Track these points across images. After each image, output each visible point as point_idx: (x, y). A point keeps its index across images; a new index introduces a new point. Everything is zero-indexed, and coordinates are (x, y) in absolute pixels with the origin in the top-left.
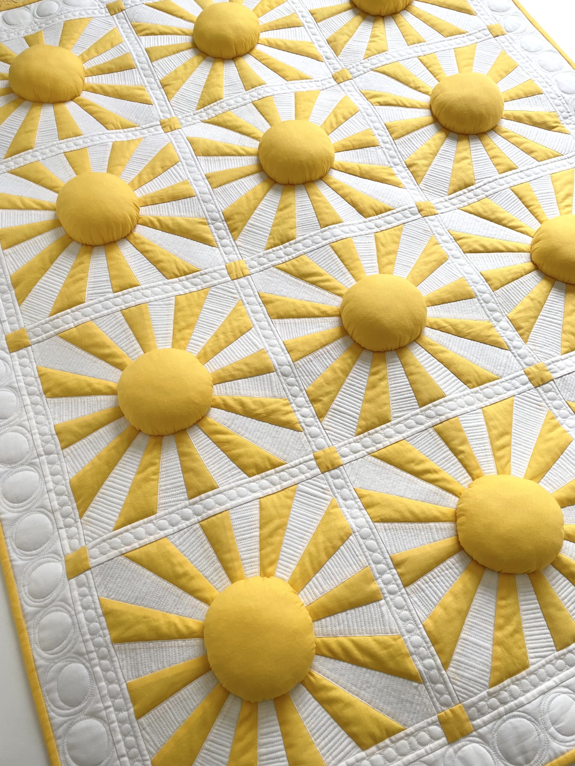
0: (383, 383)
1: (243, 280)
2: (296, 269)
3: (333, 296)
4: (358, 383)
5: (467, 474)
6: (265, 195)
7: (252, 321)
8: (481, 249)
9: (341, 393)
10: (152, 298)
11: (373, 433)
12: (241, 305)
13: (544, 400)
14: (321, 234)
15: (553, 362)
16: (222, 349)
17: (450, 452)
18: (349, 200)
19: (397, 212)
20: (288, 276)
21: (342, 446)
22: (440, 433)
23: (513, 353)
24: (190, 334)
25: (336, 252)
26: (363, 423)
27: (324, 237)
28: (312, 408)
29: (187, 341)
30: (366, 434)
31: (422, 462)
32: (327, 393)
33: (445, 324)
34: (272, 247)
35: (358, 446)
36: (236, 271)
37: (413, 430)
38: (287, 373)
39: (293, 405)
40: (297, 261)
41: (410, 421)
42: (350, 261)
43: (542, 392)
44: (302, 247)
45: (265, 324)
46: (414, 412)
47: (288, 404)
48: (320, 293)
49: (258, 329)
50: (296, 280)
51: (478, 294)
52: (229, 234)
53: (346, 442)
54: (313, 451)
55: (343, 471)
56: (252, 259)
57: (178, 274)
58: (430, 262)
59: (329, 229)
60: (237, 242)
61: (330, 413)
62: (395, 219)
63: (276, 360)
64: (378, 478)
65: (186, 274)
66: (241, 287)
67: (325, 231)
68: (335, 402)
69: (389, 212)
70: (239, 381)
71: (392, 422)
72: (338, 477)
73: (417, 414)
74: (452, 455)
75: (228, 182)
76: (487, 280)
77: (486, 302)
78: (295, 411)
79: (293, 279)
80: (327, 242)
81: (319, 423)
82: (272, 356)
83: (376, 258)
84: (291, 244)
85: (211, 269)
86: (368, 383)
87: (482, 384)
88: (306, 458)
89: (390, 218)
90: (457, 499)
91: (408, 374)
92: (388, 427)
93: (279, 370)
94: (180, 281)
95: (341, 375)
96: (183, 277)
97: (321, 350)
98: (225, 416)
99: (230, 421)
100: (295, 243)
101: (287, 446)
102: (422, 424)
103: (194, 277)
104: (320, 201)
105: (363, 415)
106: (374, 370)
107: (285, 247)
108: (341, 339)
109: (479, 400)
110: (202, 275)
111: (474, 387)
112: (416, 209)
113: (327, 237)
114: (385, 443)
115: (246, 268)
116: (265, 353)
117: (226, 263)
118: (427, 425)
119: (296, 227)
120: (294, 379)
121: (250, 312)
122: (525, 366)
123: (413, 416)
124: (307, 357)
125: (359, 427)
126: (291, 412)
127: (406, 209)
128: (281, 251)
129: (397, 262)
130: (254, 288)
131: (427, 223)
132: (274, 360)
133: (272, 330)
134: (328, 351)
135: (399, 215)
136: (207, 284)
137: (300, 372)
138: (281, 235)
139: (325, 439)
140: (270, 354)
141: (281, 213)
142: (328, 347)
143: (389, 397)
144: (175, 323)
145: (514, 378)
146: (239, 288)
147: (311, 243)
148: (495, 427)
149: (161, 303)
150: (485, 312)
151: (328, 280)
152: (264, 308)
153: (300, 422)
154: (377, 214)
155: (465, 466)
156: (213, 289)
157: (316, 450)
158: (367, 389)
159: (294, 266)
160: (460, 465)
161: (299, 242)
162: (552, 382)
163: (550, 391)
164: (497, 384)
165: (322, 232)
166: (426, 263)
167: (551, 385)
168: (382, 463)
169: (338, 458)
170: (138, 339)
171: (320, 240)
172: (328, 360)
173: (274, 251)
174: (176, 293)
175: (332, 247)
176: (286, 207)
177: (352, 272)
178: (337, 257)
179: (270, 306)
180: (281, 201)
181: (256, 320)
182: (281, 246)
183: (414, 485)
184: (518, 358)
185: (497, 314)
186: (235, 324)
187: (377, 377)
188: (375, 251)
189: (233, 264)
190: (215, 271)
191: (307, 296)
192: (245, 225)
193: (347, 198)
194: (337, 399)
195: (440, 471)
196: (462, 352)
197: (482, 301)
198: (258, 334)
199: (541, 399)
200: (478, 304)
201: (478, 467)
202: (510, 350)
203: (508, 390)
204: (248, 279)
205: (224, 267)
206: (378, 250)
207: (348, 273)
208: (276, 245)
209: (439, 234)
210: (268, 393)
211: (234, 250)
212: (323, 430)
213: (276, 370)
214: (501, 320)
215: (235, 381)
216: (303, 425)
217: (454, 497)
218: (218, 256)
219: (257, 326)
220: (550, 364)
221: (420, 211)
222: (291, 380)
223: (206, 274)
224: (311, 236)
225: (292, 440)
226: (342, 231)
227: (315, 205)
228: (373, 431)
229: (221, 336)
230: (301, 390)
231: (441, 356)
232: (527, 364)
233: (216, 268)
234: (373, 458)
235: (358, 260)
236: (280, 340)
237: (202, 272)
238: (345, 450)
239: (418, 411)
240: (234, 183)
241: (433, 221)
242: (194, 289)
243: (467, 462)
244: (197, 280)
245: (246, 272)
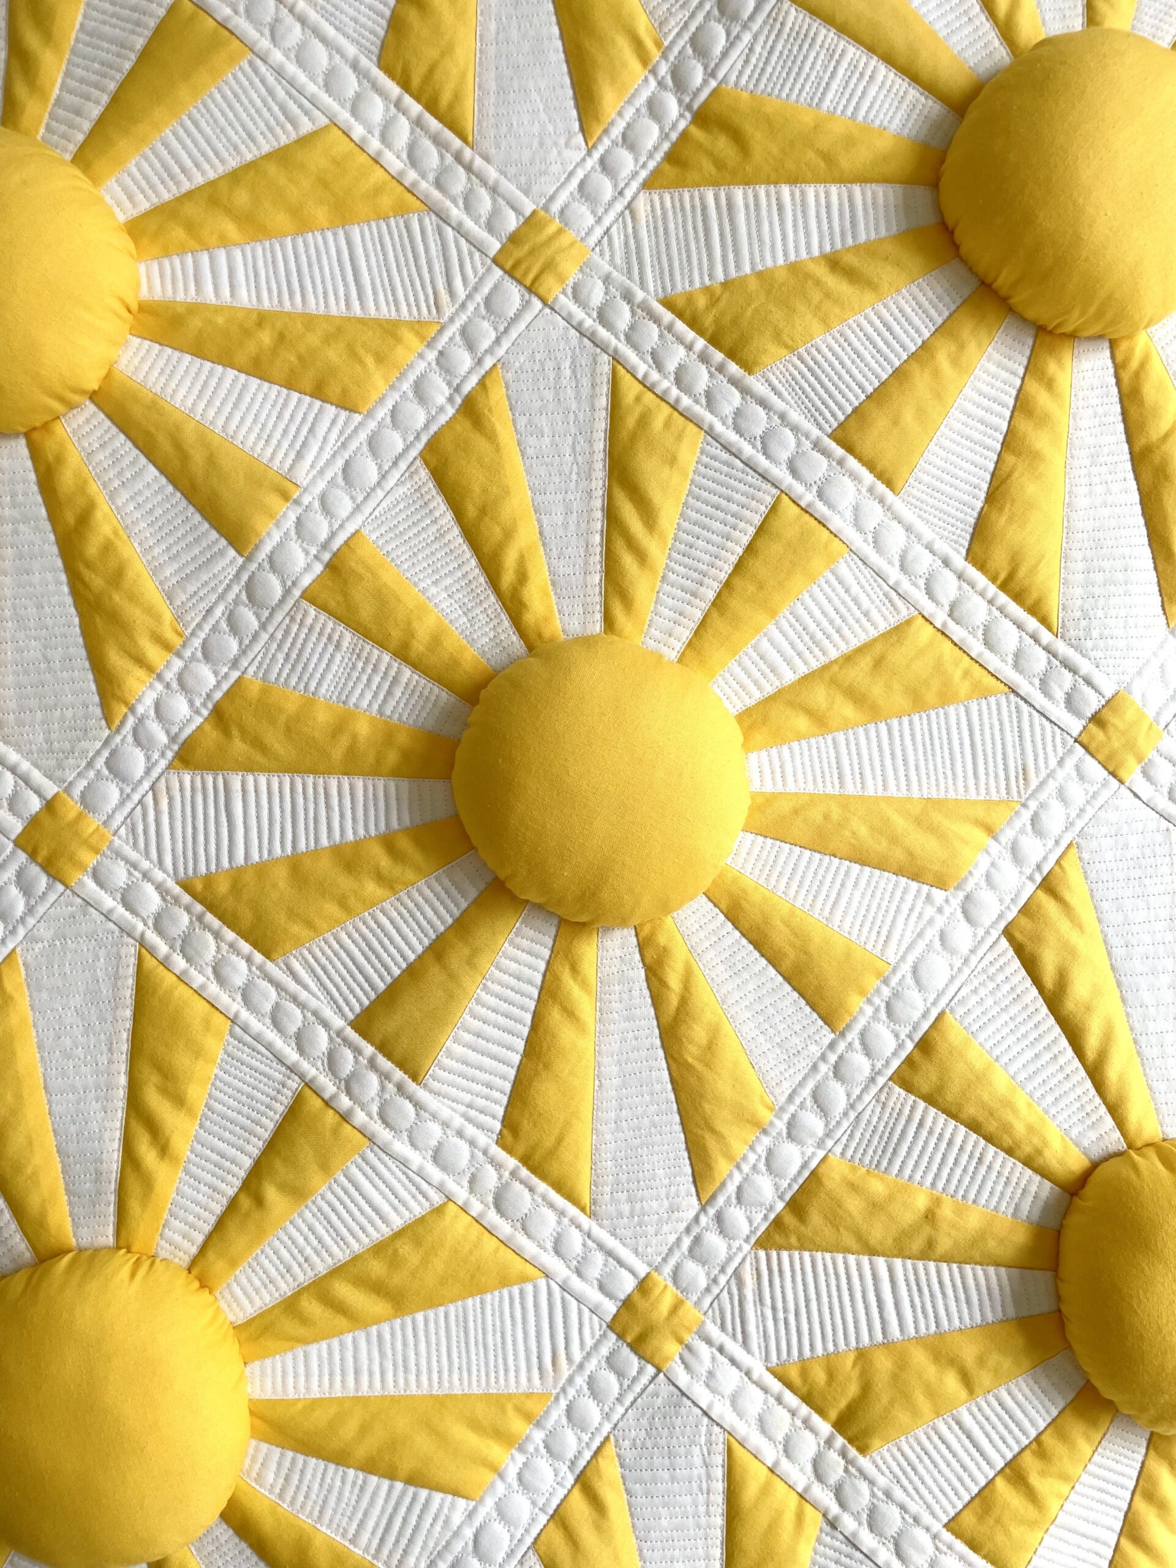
0: (371, 888)
1: (514, 294)
2: (634, 437)
3: (596, 600)
4: (342, 816)
5: (200, 1238)
6: (863, 179)
7: (382, 400)
8: (1049, 978)
9: (287, 780)
10: (277, 56)
11: (207, 927)
12: (422, 338)
13: (581, 1366)
14: (807, 445)
15: (721, 1349)
16: (225, 359)
17: (248, 1163)
18: (1005, 468)
19: (1047, 649)
20: (602, 424)
21: (127, 861)
22: (294, 1112)
23: (696, 1219)
24: (225, 243)
25: (761, 530)
26: (223, 887)
27: (800, 464)
28: (199, 720)
29: (192, 244)
30: (199, 908)
31: (179, 1100)
32: (258, 743)
33: (674, 981)
34: (680, 315)
35: (153, 901)
36: (531, 252)
37: (272, 1035)
38: (259, 594)
39: (178, 664)
40: (668, 424)
41: (298, 1012)
42: (751, 589)
43: (604, 1351)
44: (728, 410)
45: (395, 441)
46: (328, 1013)
47: (167, 647)
48: (588, 554)
49: (363, 436)
50: (599, 456)
51: (853, 1036)
52: (659, 156)
53: (145, 865)
54: (68, 790)
55: (52, 898)
56: (607, 280)
57: (416, 81)
58: (894, 840)
59: (841, 462)
60: (642, 199)
61: (210, 779)
62: (1018, 656)
63: (280, 545)
64: (77, 1000)
65: (431, 107)
66: (488, 301)
67: (825, 453)
68: (250, 779)
69: (1032, 623)
70: (152, 471)
71: (270, 966)
72: (26, 890)
73: (326, 1025)
74: (242, 1174)
75: (843, 29)
76: (925, 1045)
77: (837, 1072)
78: (159, 677)
79: (600, 445)
80: (787, 479)
81: (163, 763)
82: (290, 522)
83: (815, 665)
84: (721, 369)
85: (492, 174)
86: (357, 843)
87: (534, 1170)
88: (37, 776)
89: (1009, 637)
90: (111, 1241)
91: (437, 950)
92: (249, 960)
93: (253, 566)
94: (398, 104)
95: (337, 754)
96: (416, 108)
97: (386, 658)
98: (20, 488)
99: (15, 513)
100: (734, 382)
101: (46, 709)
102: (301, 1050)
103: (436, 140)
104: (936, 374)
105: (249, 878)
106: (405, 844)
107: (704, 358)
108: (453, 699)
109: (473, 1181)
110: (458, 157)
111: (510, 1151)
112: (1092, 703)
113: (804, 471)
114: (193, 972)
115: (561, 279)
116: (285, 496)
117: (546, 208)
118: (305, 1065)
119: (792, 350)
120: (255, 624)
121: (412, 377)
122: (668, 1269)
123: (315, 1013)
124: (341, 628)
125: (208, 880)
126: (150, 669)
127: (1074, 670)
128: (681, 351)
129: (841, 737)
130: (506, 344)
131: (1061, 762)
132: (276, 537)
133: (383, 477)
134: (395, 680)
135: (1039, 660)
136: (436, 194)
137: (287, 632)
138: (735, 321)
139: (122, 803)
140: (292, 517)
141: (822, 272)
142: (407, 672)
143: (338, 922)
144: (234, 177)
145: (609, 1253)
146: (479, 298)
147: (759, 432)
148: (395, 1262)
149: (281, 94)
150: (801, 1084)
151: (641, 557)
152: (450, 411)
153: (132, 709)
154: (1004, 587)
155: (220, 1224)
156: (430, 221)
157: (77, 792)
158: (337, 851)
159: (644, 421)
160: (218, 1209)
161: (745, 391)
162: (650, 1370)
163: (620, 1374)
164: (562, 1213)
165: (816, 445)
166: (883, 829)
167: (641, 1371)
168: (128, 993)
169: (83, 867)
170: (115, 99)
171: (784, 456)
172: (369, 696)
173: (670, 328)
174: (344, 116)
175: (774, 509)
176: (851, 275)
177: (715, 615)
178: (745, 540)
179: (464, 426)
180: (869, 250)
181: (394, 412)
182: (700, 343)
183: (95, 1106)
184: (687, 1242)
185: (813, 1122)
186: (334, 355)
187: (385, 862)
188: (844, 648)
189: (551, 229)
190: (494, 190)
191: (559, 519)
192: (715, 184)
193: (1010, 459)
194: (263, 779)
195: (174, 1160)
196: (611, 1069)
197: (833, 1058)
198: (344, 445)
199: (577, 1356)
200: (815, 1050)
201: (233, 1263)
202: (703, 1209)
203: (557, 1252)
204: (526, 305)
205: (529, 208)
206: (848, 659)
207: (705, 606)
208: (693, 323)
209: (1035, 820)
210: (168, 572)
211: (610, 204)
212: (146, 785)
213: (249, 559)
214: (801, 1143)
215: (143, 460)
216: (131, 721)
217: (110, 1230)
218: (555, 168)
219: (372, 425)
220: (709, 1342)
221: (1097, 719)
222: (249, 618)
223: (469, 168)
224: (782, 417)
225: (69, 714)
226: (856, 509)
227: (915, 368)
228: (216, 923)
229: (266, 338)
230: (235, 663)
231: (555, 1015)
232: (675, 1275)
233: (509, 187)
234: (133, 961)
235: (773, 613)
236: (359, 520)
237: (468, 153)
238: (120, 875)
239: (338, 1022)
240: (853, 52)
241: (1081, 777)
242: (395, 163)
243: (232, 1226)
244: (432, 157)
245: (551, 286)
